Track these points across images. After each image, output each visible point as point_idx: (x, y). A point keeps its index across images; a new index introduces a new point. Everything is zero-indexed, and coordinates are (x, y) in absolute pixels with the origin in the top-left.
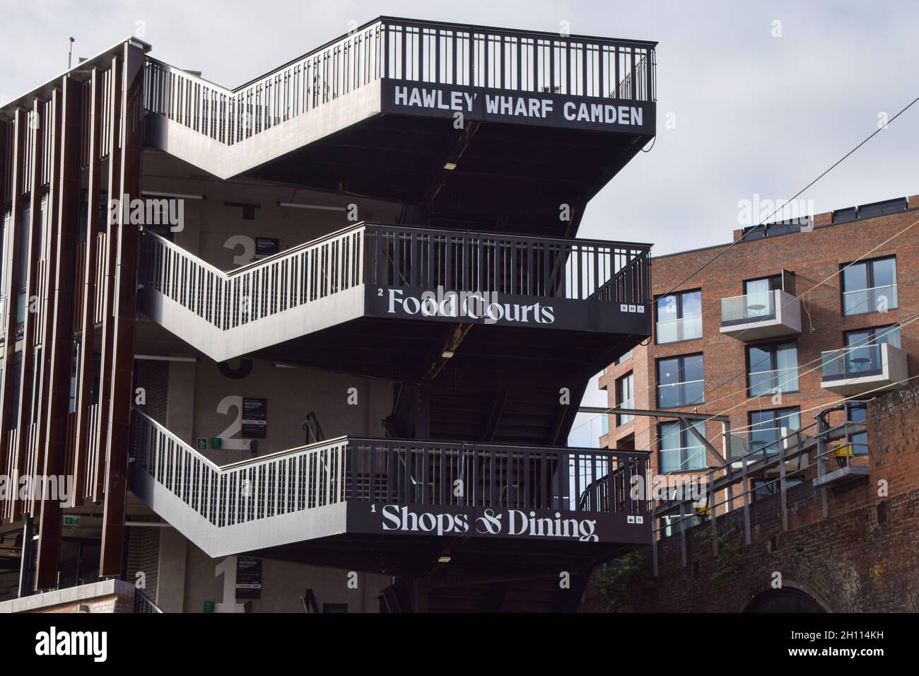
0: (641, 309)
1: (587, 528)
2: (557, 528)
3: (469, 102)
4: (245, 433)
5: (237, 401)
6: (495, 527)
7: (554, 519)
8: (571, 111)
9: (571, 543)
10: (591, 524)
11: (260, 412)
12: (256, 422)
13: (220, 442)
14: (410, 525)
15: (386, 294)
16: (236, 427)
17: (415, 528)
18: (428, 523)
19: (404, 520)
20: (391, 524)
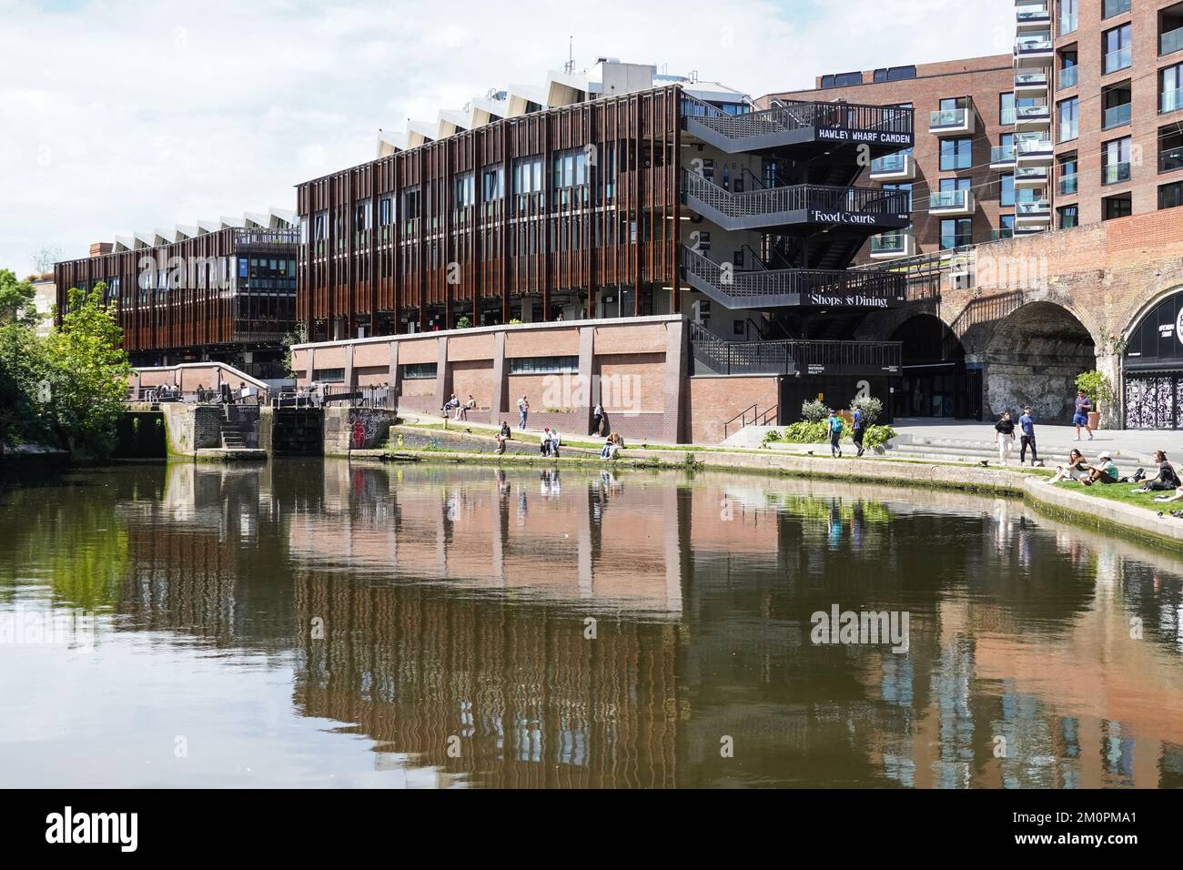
0: (906, 217)
1: (883, 303)
2: (873, 302)
3: (847, 135)
4: (701, 247)
5: (697, 233)
6: (851, 302)
7: (872, 299)
8: (884, 138)
10: (885, 300)
11: (707, 239)
12: (706, 243)
14: (821, 302)
15: (815, 213)
16: (697, 245)
17: (823, 303)
18: (828, 301)
19: (819, 300)
20: (815, 302)
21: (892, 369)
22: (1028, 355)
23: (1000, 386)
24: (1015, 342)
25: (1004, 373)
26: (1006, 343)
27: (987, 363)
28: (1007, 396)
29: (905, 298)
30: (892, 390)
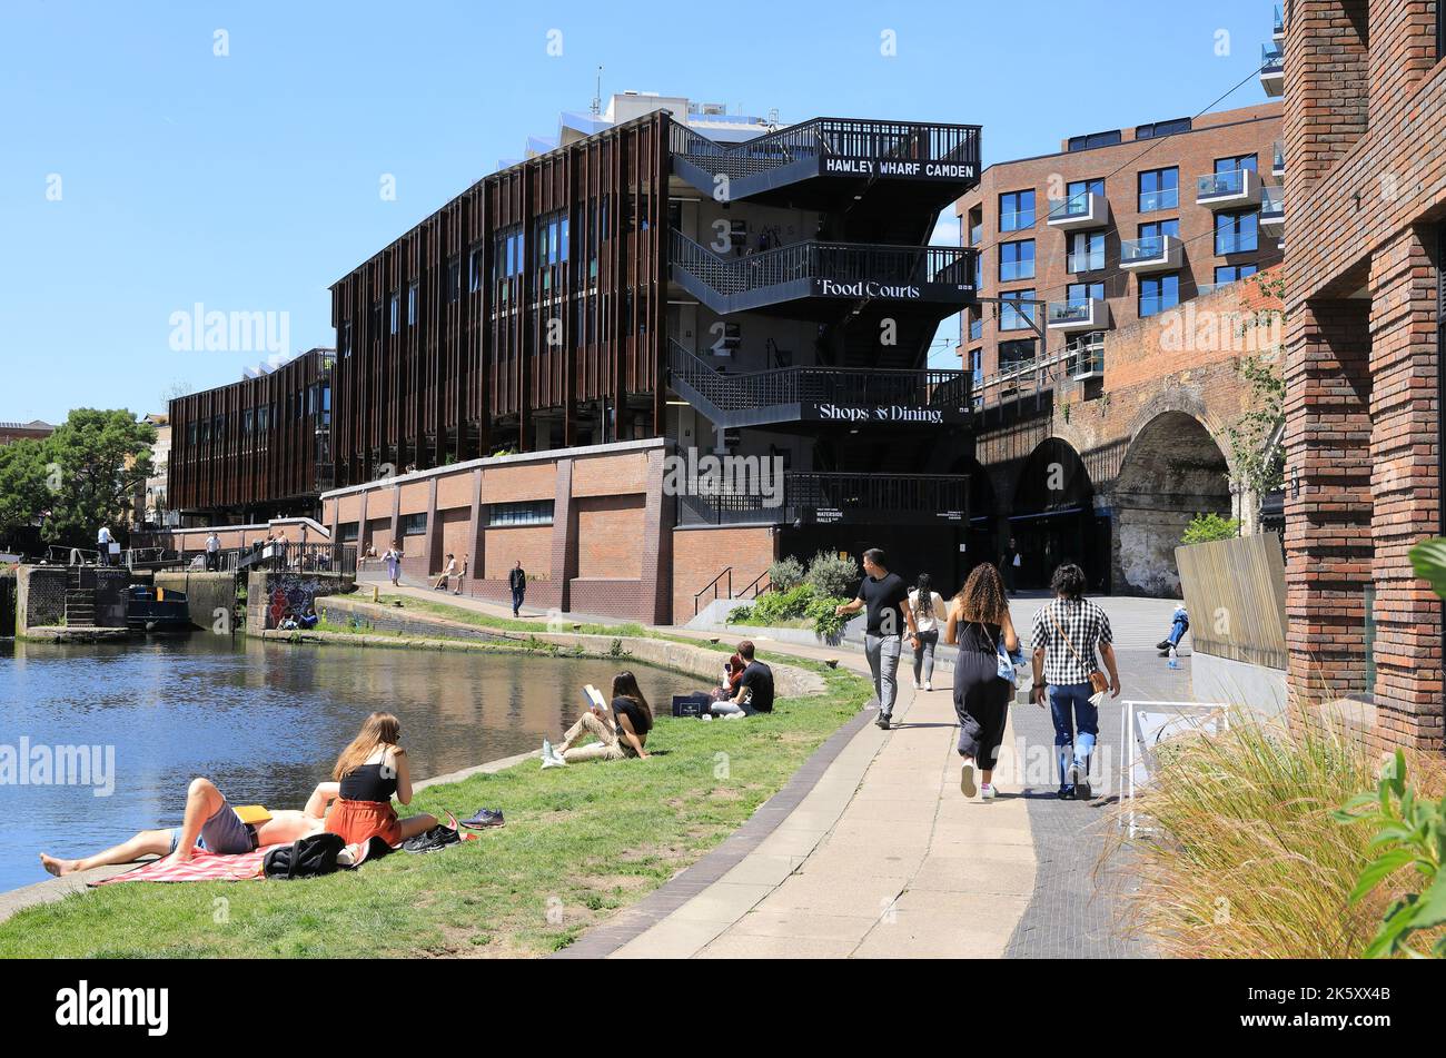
0: (970, 288)
1: (936, 416)
2: (919, 415)
3: (871, 167)
4: (727, 345)
5: (721, 325)
6: (884, 416)
7: (917, 411)
8: (930, 170)
9: (927, 424)
10: (939, 413)
11: (736, 333)
12: (734, 338)
13: (712, 350)
14: (836, 415)
15: (822, 283)
16: (721, 342)
17: (838, 417)
18: (846, 414)
19: (832, 412)
20: (825, 414)
21: (954, 515)
22: (1186, 495)
23: (1139, 542)
24: (1160, 475)
25: (1145, 522)
26: (1146, 478)
27: (1119, 508)
28: (1152, 558)
29: (972, 409)
30: (963, 548)
